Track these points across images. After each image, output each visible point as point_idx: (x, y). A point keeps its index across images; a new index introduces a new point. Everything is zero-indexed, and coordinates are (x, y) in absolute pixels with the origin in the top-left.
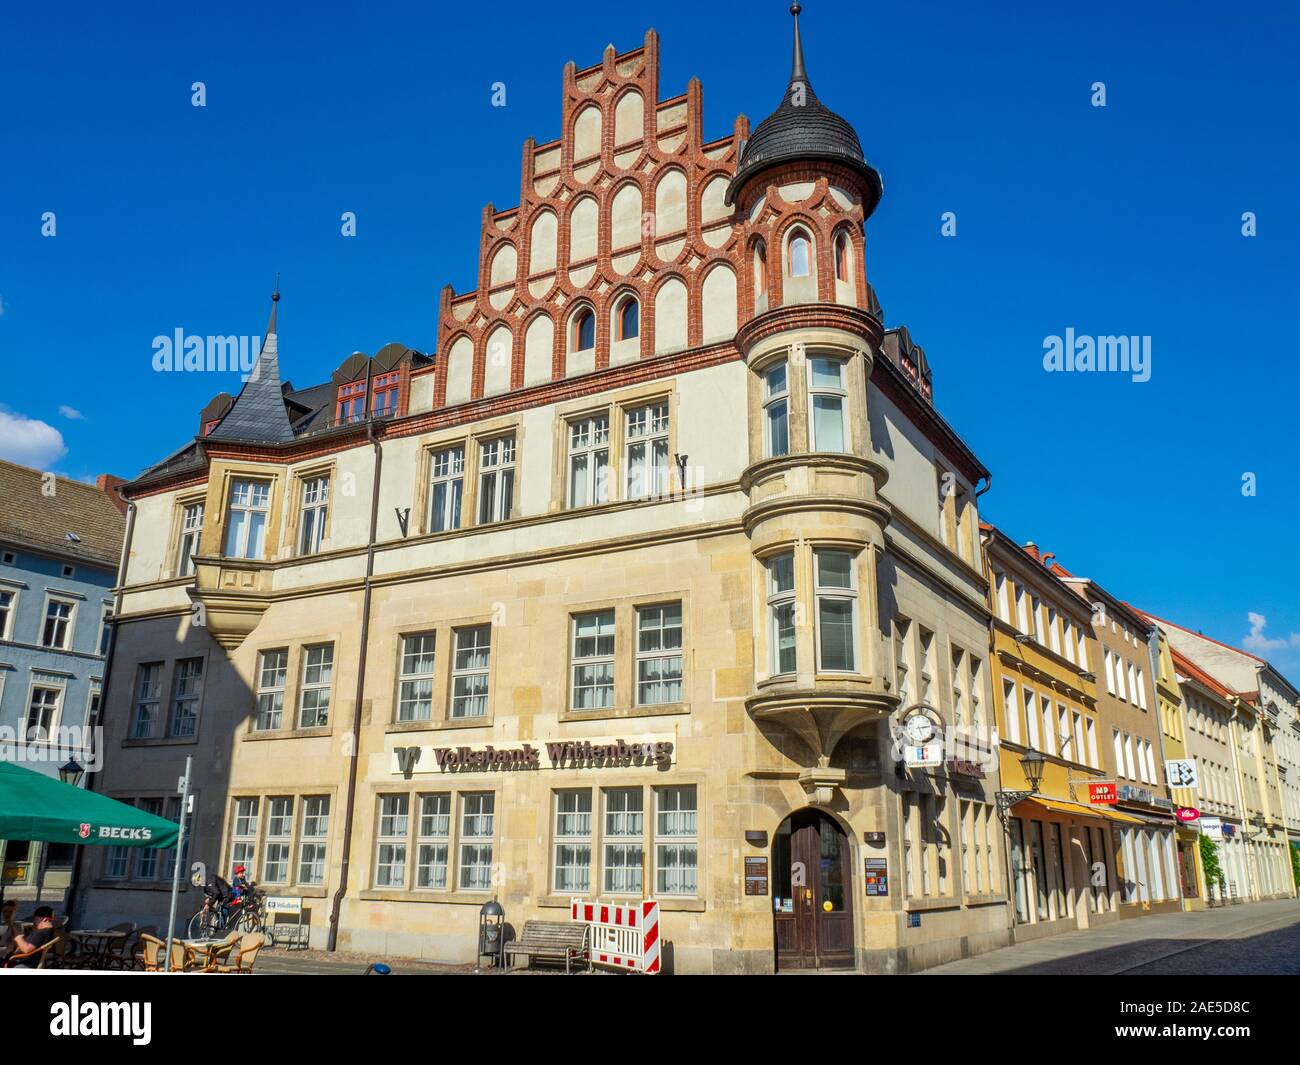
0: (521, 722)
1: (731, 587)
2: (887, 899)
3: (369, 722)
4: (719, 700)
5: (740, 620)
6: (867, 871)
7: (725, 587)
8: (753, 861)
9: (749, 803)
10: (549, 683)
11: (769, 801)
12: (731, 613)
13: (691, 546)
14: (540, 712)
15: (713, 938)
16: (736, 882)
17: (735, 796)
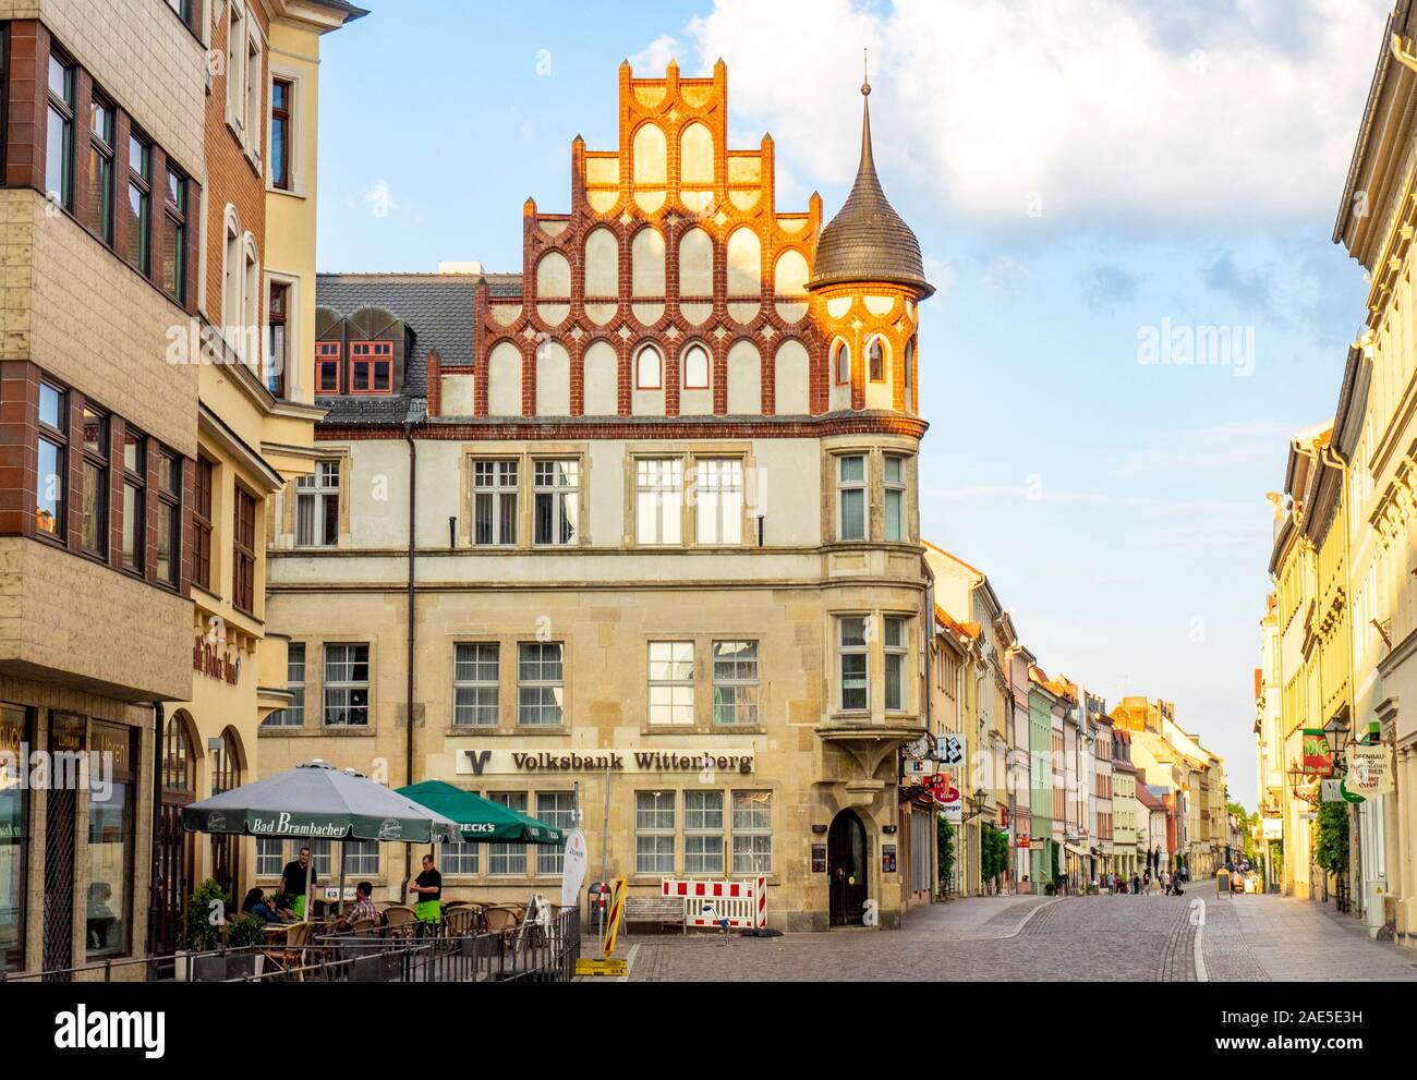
0: (599, 732)
1: (802, 634)
2: (895, 874)
3: (423, 724)
4: (793, 725)
5: (811, 662)
6: (884, 854)
7: (798, 633)
8: (818, 847)
9: (816, 805)
10: (628, 700)
11: (826, 803)
12: (803, 656)
13: (768, 595)
14: (620, 725)
15: (787, 904)
16: (806, 862)
17: (806, 799)
